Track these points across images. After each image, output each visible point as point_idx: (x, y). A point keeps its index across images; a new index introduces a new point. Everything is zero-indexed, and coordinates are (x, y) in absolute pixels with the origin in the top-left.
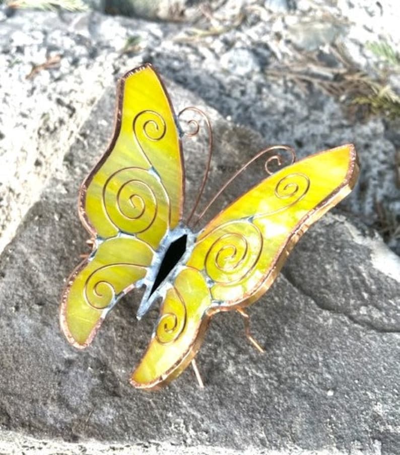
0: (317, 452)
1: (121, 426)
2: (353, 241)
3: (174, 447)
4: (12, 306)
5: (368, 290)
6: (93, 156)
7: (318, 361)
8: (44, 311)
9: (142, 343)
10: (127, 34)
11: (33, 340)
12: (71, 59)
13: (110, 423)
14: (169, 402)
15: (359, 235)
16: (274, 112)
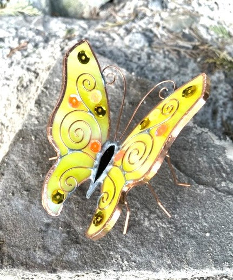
0: (202, 270)
1: (82, 262)
2: (214, 143)
3: (115, 272)
4: (10, 193)
5: (225, 172)
6: (52, 100)
7: (199, 215)
8: (30, 195)
9: (91, 211)
10: (66, 28)
11: (24, 212)
12: (33, 44)
13: (75, 260)
14: (110, 246)
15: (217, 139)
16: (158, 69)
